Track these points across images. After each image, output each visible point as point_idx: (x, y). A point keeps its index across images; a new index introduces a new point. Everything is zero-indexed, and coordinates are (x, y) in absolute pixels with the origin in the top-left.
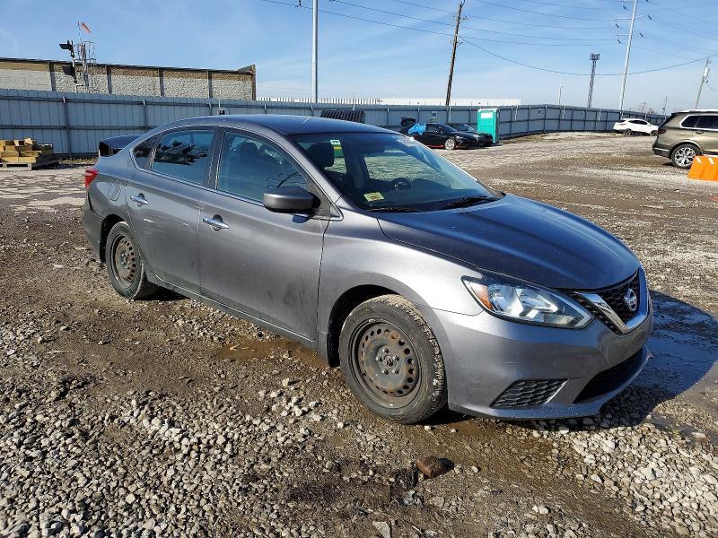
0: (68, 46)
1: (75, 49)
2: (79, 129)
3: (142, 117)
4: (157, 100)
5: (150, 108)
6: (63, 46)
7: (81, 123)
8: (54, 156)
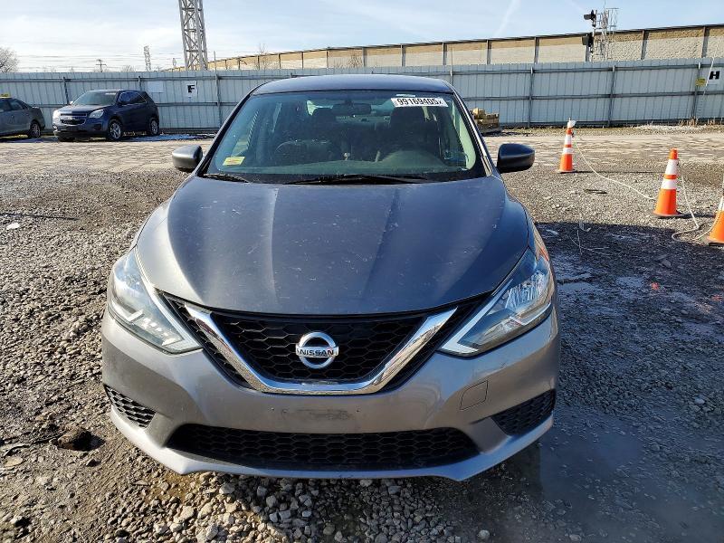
0: (592, 16)
1: (598, 17)
2: (541, 98)
3: (609, 82)
4: (637, 65)
5: (620, 74)
6: (586, 17)
7: (544, 94)
8: (497, 125)
